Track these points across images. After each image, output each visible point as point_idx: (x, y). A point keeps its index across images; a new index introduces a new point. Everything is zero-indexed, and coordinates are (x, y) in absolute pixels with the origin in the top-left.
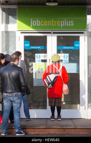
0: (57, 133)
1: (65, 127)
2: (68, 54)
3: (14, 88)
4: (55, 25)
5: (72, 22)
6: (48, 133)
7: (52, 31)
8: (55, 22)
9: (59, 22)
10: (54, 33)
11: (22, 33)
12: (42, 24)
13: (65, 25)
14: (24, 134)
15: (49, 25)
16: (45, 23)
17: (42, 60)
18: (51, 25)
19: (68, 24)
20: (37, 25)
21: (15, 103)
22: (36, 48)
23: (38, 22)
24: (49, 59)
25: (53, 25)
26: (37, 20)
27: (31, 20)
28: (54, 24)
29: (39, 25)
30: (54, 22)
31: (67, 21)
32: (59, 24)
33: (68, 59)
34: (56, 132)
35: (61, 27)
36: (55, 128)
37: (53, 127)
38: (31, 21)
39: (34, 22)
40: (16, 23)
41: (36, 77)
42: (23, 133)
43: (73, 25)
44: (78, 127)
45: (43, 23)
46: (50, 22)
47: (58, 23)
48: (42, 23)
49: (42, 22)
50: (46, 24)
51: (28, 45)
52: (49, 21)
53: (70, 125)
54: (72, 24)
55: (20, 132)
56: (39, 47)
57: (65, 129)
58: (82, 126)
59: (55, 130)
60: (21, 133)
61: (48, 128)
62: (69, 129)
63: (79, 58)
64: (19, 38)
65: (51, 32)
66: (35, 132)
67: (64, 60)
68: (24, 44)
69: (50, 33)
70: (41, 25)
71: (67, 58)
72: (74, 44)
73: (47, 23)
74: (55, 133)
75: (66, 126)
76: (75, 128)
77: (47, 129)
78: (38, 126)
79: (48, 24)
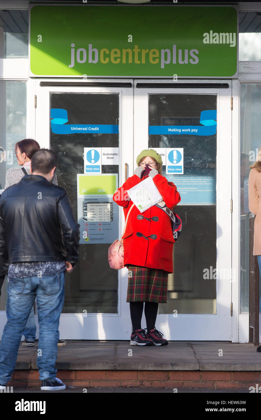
0: (147, 384)
1: (170, 368)
2: (181, 150)
3: (41, 250)
4: (143, 62)
5: (194, 53)
6: (119, 384)
7: (134, 79)
8: (144, 52)
9: (154, 53)
10: (139, 86)
11: (43, 84)
12: (105, 60)
13: (174, 62)
14: (64, 387)
15: (124, 62)
16: (113, 56)
17: (103, 166)
18: (130, 61)
19: (183, 60)
20: (90, 61)
21: (45, 294)
22: (85, 129)
23: (93, 53)
24: (126, 165)
25: (137, 62)
26: (90, 46)
27: (73, 45)
28: (140, 59)
29: (96, 62)
30: (140, 54)
31: (180, 51)
32: (154, 59)
33: (181, 163)
34: (142, 381)
35: (163, 67)
36: (140, 368)
37: (133, 367)
38: (73, 51)
39: (82, 53)
40: (27, 54)
41: (86, 217)
42: (61, 385)
43: (197, 62)
44: (207, 368)
45: (109, 56)
46: (127, 54)
47: (151, 56)
48: (106, 56)
49: (105, 52)
50: (116, 59)
51: (62, 121)
52: (124, 51)
53: (186, 362)
54: (194, 60)
55: (53, 381)
56: (95, 129)
57: (170, 374)
58: (220, 364)
59: (140, 376)
60: (56, 384)
61: (118, 369)
62: (181, 374)
63: (214, 162)
64: (34, 99)
65: (131, 81)
66: (81, 380)
67: (169, 167)
68: (51, 119)
69: (129, 85)
70: (102, 61)
71: (178, 161)
72: (199, 120)
73: (119, 55)
74: (138, 384)
75: (172, 365)
76: (198, 368)
77: (116, 374)
78: (90, 364)
79: (121, 58)
